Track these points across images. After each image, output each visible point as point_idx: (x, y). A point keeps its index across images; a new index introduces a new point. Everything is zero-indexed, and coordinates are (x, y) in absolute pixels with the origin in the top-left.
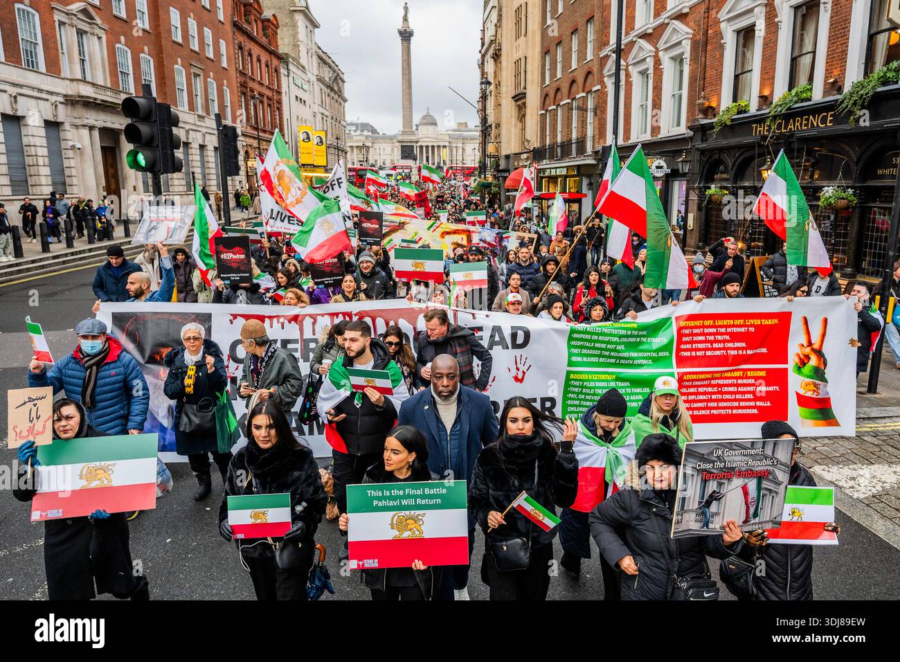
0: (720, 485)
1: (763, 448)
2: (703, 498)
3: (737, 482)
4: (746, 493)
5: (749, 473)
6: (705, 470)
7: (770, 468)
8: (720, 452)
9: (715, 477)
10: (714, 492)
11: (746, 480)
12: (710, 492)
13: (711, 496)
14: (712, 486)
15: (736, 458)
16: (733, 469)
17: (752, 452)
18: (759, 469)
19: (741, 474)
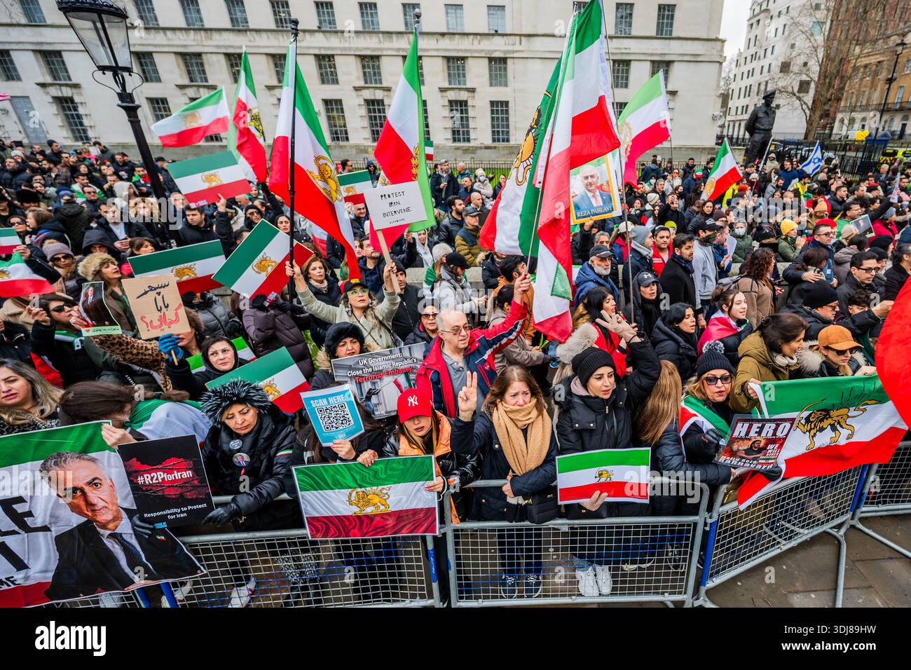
0: (374, 384)
1: (401, 352)
2: (362, 395)
3: (388, 380)
4: (399, 386)
5: (396, 372)
6: (357, 376)
7: (412, 365)
8: (365, 361)
9: (367, 379)
10: (370, 389)
11: (395, 377)
12: (367, 390)
13: (369, 393)
14: (367, 386)
15: (380, 364)
16: (381, 371)
17: (393, 357)
18: (402, 367)
19: (388, 374)
